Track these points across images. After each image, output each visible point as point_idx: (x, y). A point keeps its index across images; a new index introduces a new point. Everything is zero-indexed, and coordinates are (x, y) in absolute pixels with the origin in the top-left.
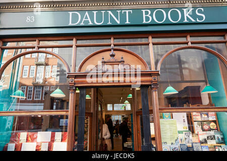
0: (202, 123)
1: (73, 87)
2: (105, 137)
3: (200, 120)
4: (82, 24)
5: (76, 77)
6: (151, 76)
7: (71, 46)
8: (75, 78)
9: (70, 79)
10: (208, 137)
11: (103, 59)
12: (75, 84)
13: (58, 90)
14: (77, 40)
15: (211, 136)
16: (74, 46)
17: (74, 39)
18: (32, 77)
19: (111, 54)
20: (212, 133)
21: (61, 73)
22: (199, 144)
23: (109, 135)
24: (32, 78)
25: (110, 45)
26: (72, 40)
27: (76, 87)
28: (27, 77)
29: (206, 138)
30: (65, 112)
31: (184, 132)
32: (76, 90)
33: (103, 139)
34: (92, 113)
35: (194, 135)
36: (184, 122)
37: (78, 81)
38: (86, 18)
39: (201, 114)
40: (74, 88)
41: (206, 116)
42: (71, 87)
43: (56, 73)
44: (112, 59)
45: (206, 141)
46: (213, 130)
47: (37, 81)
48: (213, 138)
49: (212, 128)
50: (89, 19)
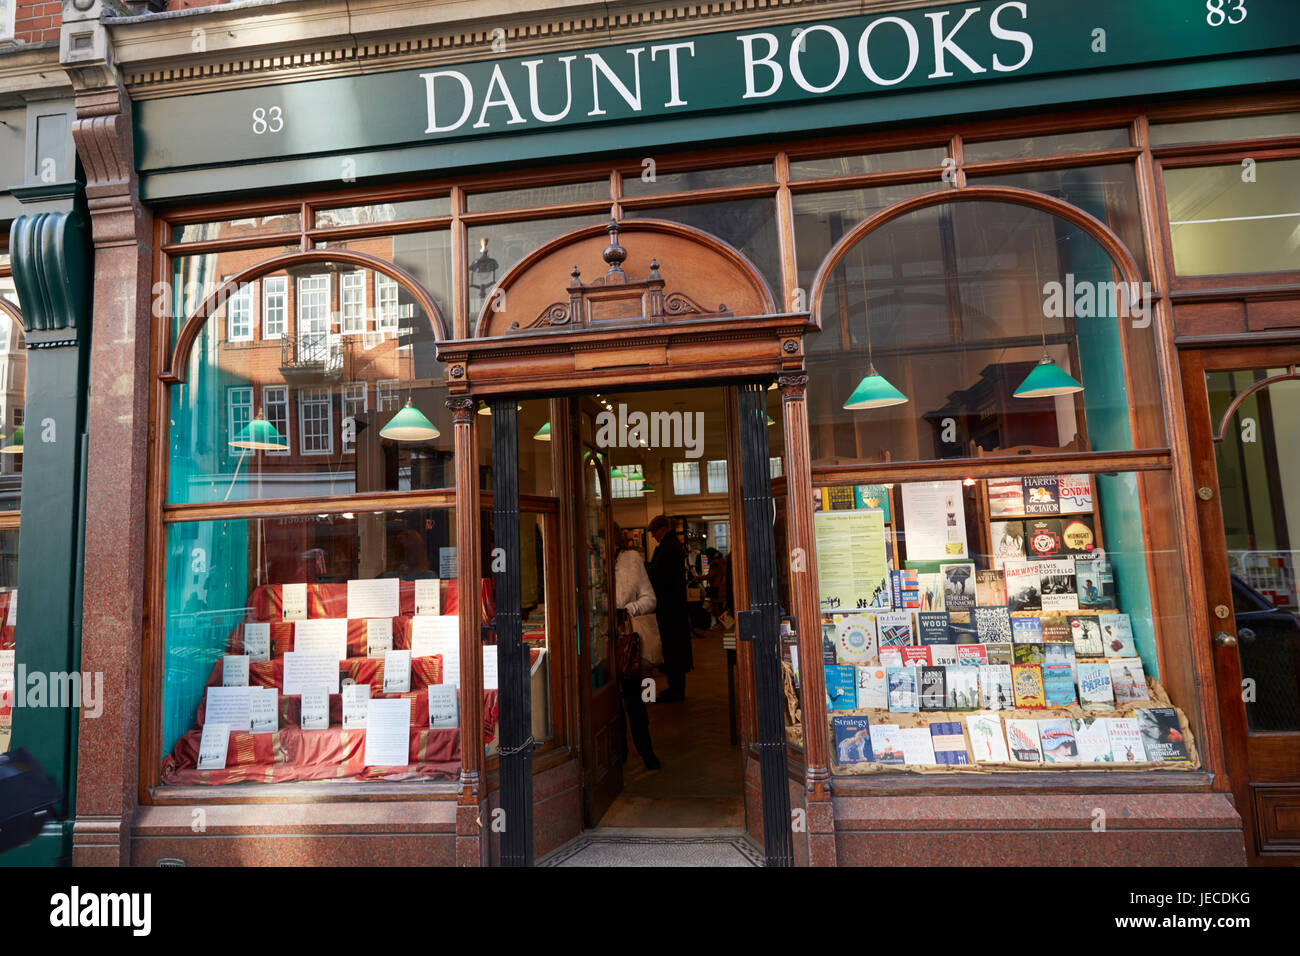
0: (1024, 527)
1: (465, 400)
2: (632, 607)
3: (1021, 513)
4: (481, 124)
5: (473, 356)
6: (778, 339)
7: (445, 226)
8: (469, 363)
9: (449, 368)
10: (1045, 584)
11: (576, 275)
12: (470, 385)
13: (408, 413)
14: (466, 193)
15: (1057, 580)
16: (455, 225)
17: (455, 192)
18: (278, 336)
19: (608, 251)
20: (1065, 566)
21: (417, 330)
22: (1002, 613)
23: (647, 598)
24: (275, 344)
25: (606, 210)
26: (447, 195)
27: (477, 398)
28: (250, 337)
29: (1037, 586)
30: (443, 498)
31: (943, 568)
32: (477, 407)
33: (623, 615)
34: (556, 501)
35: (987, 576)
36: (952, 523)
37: (482, 375)
38: (497, 94)
39: (1026, 490)
40: (469, 402)
41: (1047, 497)
42: (456, 400)
43: (395, 331)
44: (611, 274)
45: (1033, 600)
46: (1074, 551)
47: (305, 355)
48: (1067, 585)
49: (1071, 543)
50: (509, 101)
